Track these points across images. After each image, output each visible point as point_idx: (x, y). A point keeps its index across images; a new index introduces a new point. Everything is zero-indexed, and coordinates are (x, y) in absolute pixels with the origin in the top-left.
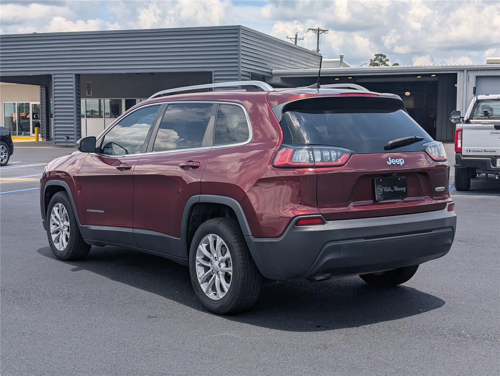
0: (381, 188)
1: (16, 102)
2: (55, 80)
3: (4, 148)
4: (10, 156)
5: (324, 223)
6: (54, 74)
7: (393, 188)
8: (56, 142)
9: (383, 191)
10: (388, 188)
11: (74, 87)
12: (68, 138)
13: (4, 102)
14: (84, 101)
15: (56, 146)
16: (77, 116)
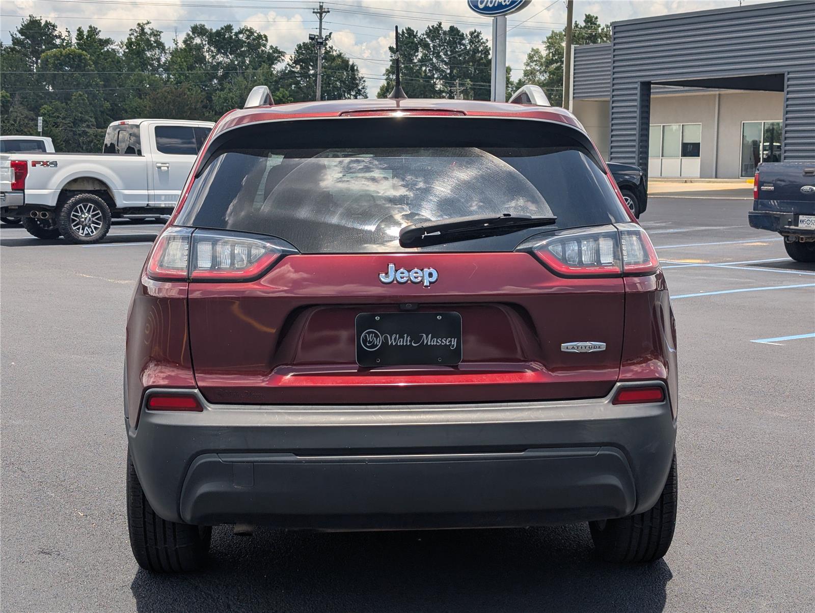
0: (377, 336)
1: (763, 122)
2: (790, 83)
3: (629, 201)
4: (640, 215)
5: (199, 408)
6: (789, 73)
7: (417, 340)
9: (386, 343)
10: (402, 337)
13: (742, 122)
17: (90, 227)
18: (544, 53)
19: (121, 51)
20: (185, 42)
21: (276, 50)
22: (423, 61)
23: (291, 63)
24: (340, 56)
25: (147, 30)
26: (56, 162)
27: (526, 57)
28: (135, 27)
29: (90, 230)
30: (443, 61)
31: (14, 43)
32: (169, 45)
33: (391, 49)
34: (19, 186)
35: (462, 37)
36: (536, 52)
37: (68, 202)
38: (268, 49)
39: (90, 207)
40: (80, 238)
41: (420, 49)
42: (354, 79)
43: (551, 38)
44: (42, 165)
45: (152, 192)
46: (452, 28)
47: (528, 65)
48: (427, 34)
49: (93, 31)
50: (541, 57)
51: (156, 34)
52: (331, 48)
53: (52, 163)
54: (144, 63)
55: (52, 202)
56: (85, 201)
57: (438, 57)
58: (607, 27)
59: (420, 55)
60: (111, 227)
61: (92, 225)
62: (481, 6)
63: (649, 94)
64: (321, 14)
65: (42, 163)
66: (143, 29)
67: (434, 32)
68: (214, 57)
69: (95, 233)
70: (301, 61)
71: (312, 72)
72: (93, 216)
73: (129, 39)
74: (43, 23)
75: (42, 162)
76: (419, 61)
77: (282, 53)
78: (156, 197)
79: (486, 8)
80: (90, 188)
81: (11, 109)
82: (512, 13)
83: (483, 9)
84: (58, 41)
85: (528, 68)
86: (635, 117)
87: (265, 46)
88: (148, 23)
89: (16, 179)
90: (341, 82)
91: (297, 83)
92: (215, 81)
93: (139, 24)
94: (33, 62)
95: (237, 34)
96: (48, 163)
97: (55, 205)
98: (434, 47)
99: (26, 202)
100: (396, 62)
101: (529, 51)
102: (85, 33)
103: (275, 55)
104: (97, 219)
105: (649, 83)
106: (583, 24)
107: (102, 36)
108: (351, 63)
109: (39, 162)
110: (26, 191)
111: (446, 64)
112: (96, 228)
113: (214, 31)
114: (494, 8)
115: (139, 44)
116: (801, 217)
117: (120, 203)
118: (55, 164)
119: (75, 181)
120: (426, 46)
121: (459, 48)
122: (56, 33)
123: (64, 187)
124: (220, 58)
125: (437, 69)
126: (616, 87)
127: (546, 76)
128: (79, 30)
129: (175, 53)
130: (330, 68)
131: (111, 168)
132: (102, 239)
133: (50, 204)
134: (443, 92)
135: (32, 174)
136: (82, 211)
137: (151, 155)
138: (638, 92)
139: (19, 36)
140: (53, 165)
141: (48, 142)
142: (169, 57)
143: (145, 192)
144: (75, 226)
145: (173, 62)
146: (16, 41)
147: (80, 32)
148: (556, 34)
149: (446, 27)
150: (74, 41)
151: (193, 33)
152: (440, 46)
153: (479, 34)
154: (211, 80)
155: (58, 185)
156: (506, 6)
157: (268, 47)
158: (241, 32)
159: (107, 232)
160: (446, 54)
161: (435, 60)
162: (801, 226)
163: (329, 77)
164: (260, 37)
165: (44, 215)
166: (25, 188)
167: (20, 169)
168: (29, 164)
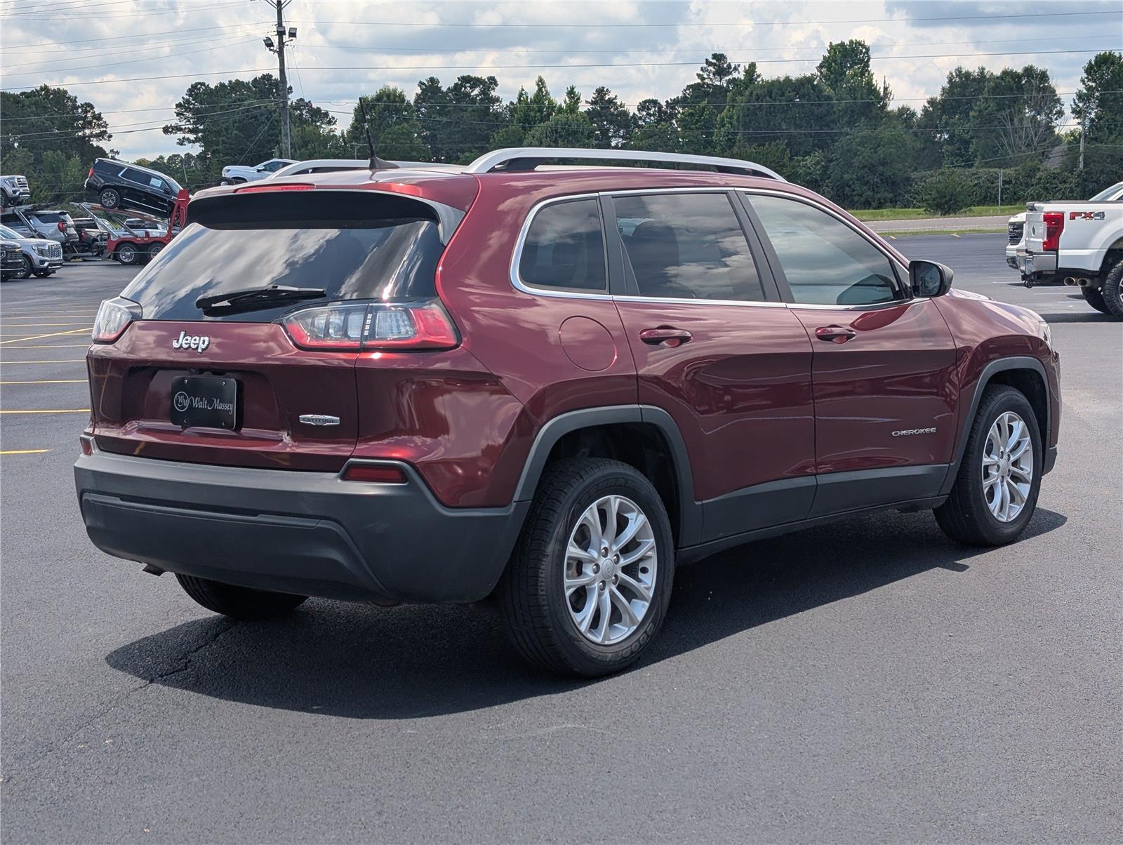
0: (185, 398)
7: (210, 403)
9: (191, 405)
10: (201, 400)
26: (1103, 213)
34: (1052, 244)
37: (1117, 266)
44: (1083, 218)
53: (1097, 215)
55: (1095, 266)
65: (1083, 215)
75: (1084, 213)
89: (1048, 236)
96: (1092, 215)
97: (1098, 269)
99: (1059, 266)
109: (1079, 214)
110: (1060, 252)
118: (1101, 215)
123: (1111, 247)
133: (1091, 269)
135: (1070, 229)
140: (1099, 218)
155: (1104, 243)
165: (1083, 282)
166: (1060, 247)
167: (1055, 223)
168: (1067, 217)
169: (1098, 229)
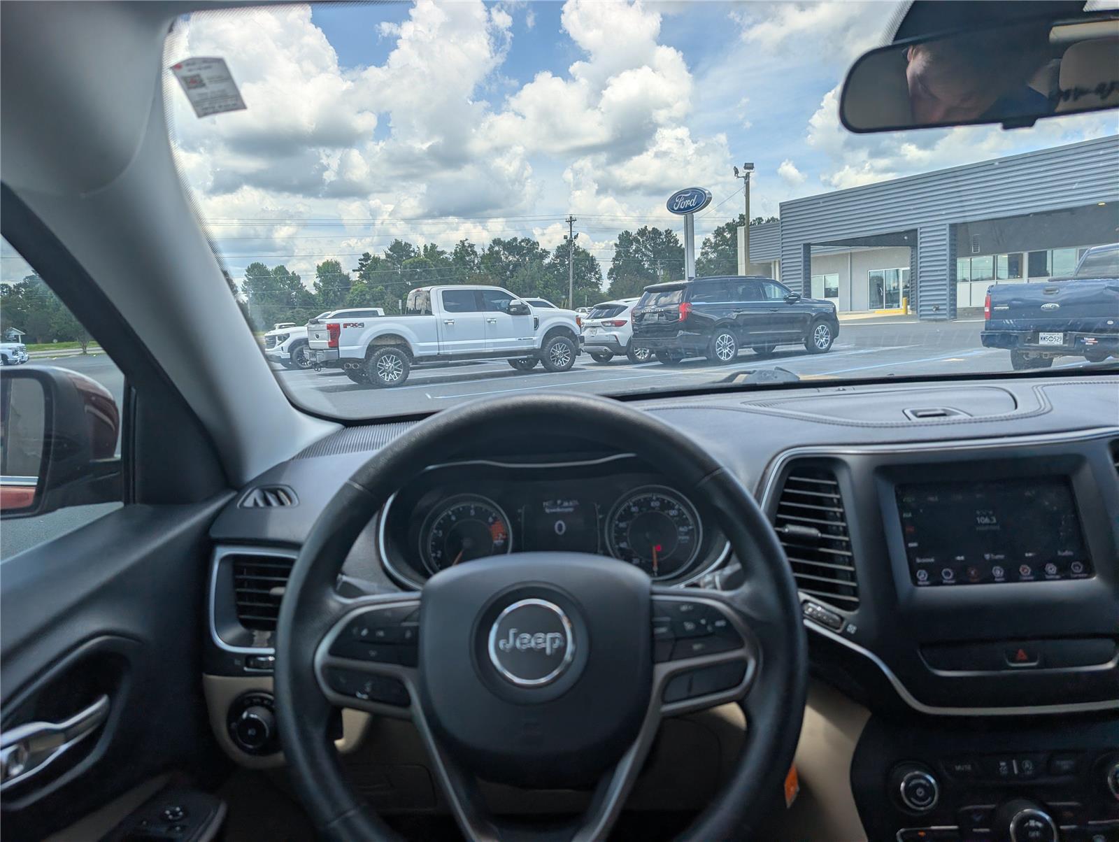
1: (884, 270)
2: (921, 236)
3: (825, 329)
6: (921, 228)
8: (921, 315)
11: (947, 242)
12: (937, 309)
13: (869, 271)
14: (969, 260)
15: (921, 320)
16: (951, 280)
17: (393, 374)
18: (713, 240)
19: (451, 259)
20: (489, 250)
21: (544, 251)
22: (636, 251)
23: (554, 258)
24: (584, 251)
25: (466, 244)
26: (363, 323)
27: (702, 244)
28: (459, 243)
29: (393, 376)
30: (649, 250)
31: (387, 257)
32: (479, 252)
33: (616, 245)
34: (334, 344)
35: (660, 234)
36: (708, 240)
37: (375, 355)
38: (539, 251)
39: (393, 357)
40: (386, 383)
41: (634, 243)
42: (593, 265)
43: (717, 230)
44: (351, 327)
45: (441, 343)
46: (653, 229)
47: (703, 248)
48: (638, 234)
49: (433, 246)
50: (711, 243)
51: (471, 246)
52: (578, 247)
53: (360, 324)
54: (465, 263)
55: (362, 355)
56: (388, 353)
57: (646, 247)
58: (754, 221)
59: (634, 247)
60: (410, 371)
61: (395, 372)
62: (676, 209)
63: (809, 253)
64: (571, 222)
65: (351, 325)
66: (463, 244)
67: (642, 232)
68: (507, 258)
69: (397, 378)
70: (560, 256)
71: (567, 263)
72: (395, 365)
73: (456, 250)
74: (403, 243)
76: (634, 250)
77: (549, 253)
78: (444, 347)
79: (679, 210)
80: (393, 343)
81: (386, 297)
82: (697, 211)
83: (677, 210)
84: (413, 254)
85: (704, 251)
86: (800, 270)
87: (537, 249)
88: (467, 240)
89: (332, 339)
90: (585, 267)
91: (558, 270)
92: (508, 273)
93: (461, 241)
94: (398, 268)
95: (520, 243)
96: (357, 325)
97: (363, 357)
98: (643, 241)
99: (341, 357)
100: (618, 254)
101: (704, 240)
102: (429, 248)
103: (545, 253)
104: (399, 367)
105: (809, 245)
106: (738, 220)
107: (439, 249)
108: (591, 255)
109: (349, 324)
110: (340, 348)
111: (651, 252)
112: (398, 374)
113: (506, 241)
114: (684, 209)
115: (461, 253)
116: (1041, 335)
117: (417, 353)
118: (362, 325)
119: (380, 337)
120: (638, 241)
121: (659, 241)
122: (411, 249)
123: (371, 342)
124: (511, 258)
125: (645, 255)
126: (784, 249)
127: (715, 255)
128: (425, 246)
129: (483, 257)
130: (577, 259)
131: (408, 326)
132: (403, 382)
133: (360, 357)
134: (649, 269)
135: (344, 335)
136: (386, 361)
137: (440, 313)
138: (802, 251)
139: (389, 252)
141: (381, 311)
142: (480, 259)
143: (436, 344)
144: (381, 373)
145: (482, 263)
146: (387, 255)
147: (425, 247)
148: (720, 228)
149: (650, 229)
150: (422, 253)
151: (493, 243)
152: (647, 240)
153: (671, 231)
154: (506, 272)
155: (366, 342)
156: (693, 207)
157: (540, 249)
158: (522, 241)
159: (407, 377)
160: (650, 245)
161: (643, 250)
162: (1041, 343)
163: (577, 265)
164: (534, 243)
165: (356, 366)
166: (340, 344)
167: (334, 331)
168: (342, 326)
169: (361, 334)
